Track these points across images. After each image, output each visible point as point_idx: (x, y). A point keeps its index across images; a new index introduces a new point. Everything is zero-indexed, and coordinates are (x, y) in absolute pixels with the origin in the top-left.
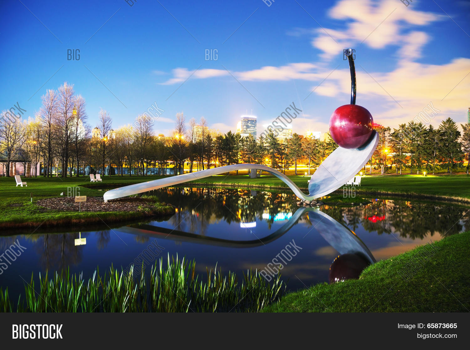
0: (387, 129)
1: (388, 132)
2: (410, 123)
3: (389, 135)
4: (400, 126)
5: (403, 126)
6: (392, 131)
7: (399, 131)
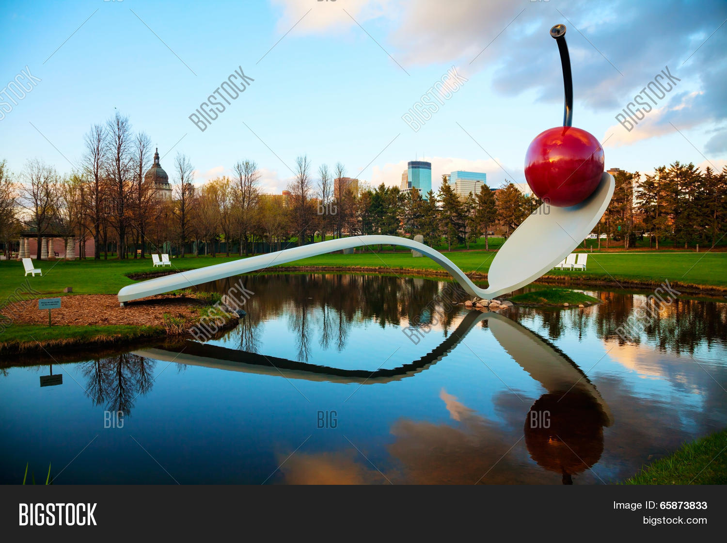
0: (635, 175)
1: (636, 180)
2: (674, 165)
3: (638, 184)
4: (656, 170)
5: (661, 170)
6: (643, 179)
7: (654, 178)
